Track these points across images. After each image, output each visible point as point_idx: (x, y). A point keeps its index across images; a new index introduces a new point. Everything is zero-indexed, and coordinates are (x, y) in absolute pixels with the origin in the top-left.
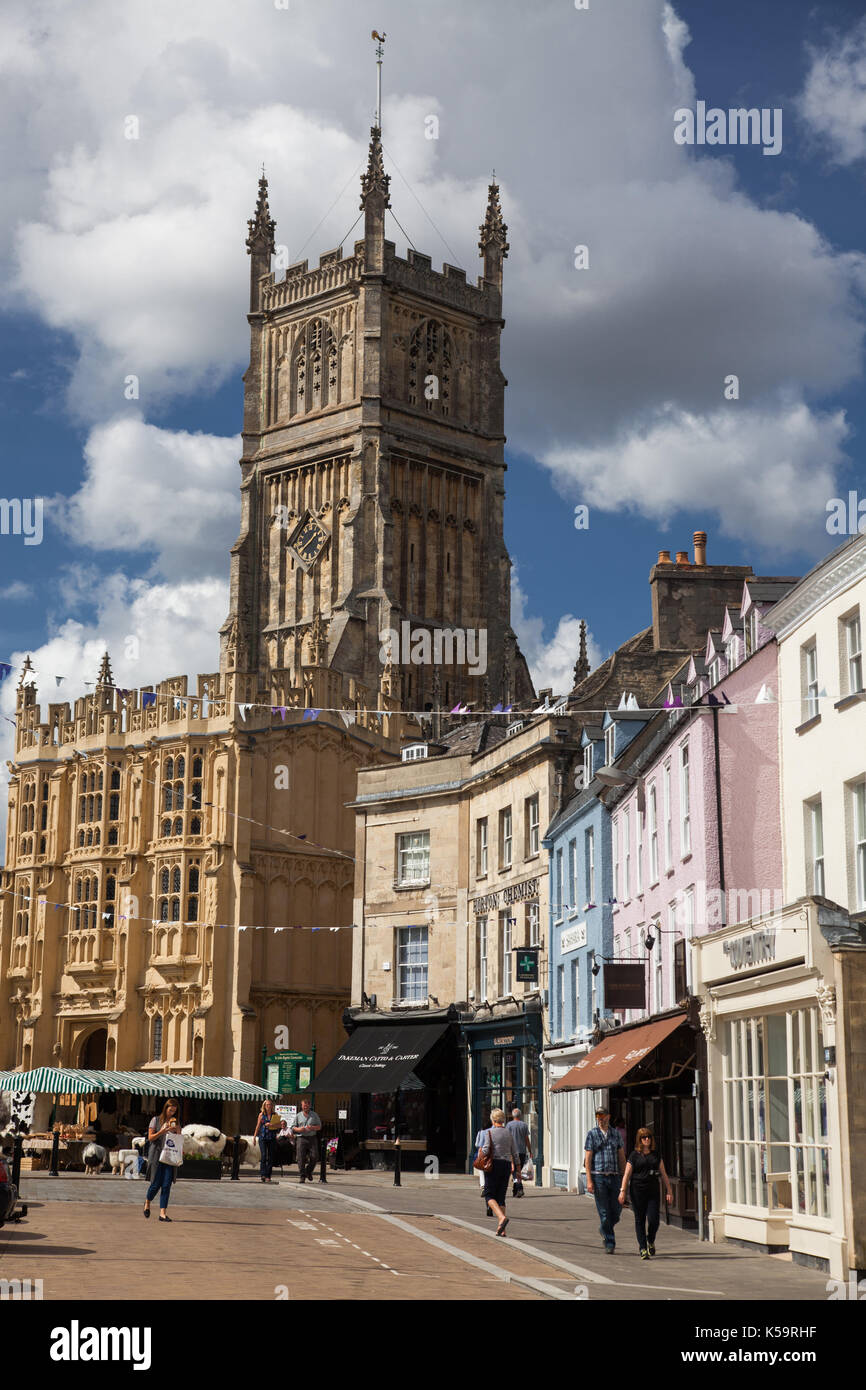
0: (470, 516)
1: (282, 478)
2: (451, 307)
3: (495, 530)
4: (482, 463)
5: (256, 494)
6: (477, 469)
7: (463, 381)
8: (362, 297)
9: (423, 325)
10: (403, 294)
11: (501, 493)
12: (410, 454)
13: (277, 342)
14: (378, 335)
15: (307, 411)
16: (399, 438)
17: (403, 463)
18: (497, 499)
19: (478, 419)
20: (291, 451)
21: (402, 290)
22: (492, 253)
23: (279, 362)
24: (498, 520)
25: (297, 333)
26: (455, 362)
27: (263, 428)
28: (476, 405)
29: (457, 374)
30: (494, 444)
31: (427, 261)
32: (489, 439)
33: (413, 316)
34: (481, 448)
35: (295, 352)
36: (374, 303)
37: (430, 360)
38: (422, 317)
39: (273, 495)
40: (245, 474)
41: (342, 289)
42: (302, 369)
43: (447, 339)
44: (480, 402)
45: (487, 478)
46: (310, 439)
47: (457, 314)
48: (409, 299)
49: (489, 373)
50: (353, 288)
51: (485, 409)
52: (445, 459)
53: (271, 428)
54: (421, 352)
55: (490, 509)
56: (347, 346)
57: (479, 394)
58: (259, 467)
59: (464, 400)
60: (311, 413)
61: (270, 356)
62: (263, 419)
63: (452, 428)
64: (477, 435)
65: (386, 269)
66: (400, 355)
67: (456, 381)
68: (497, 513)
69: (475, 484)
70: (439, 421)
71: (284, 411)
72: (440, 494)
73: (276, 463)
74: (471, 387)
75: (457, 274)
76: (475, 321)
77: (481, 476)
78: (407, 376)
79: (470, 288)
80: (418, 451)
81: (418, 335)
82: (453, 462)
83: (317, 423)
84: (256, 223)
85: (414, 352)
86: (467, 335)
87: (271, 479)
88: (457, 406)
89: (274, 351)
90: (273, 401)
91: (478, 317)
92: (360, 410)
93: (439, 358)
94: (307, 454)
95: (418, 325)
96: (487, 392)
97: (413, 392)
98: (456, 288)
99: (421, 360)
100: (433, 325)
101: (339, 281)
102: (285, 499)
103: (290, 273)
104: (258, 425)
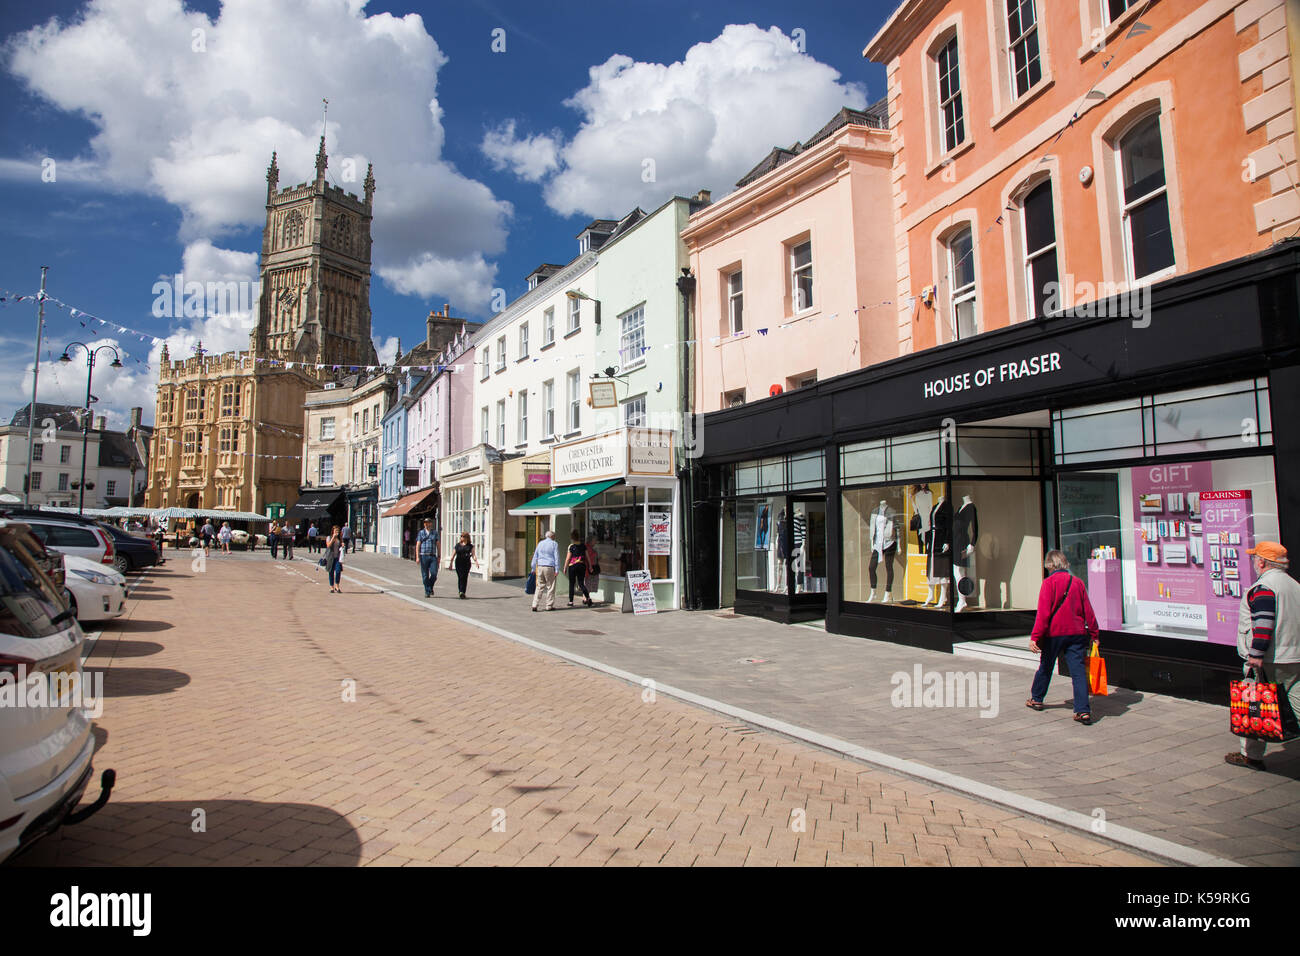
0: (356, 293)
1: (278, 273)
2: (351, 210)
3: (366, 299)
4: (362, 273)
5: (265, 279)
6: (359, 275)
7: (355, 239)
8: (314, 203)
9: (339, 216)
10: (331, 203)
11: (369, 285)
12: (332, 267)
13: (278, 218)
14: (321, 218)
15: (289, 246)
16: (327, 260)
17: (329, 270)
18: (367, 288)
19: (360, 255)
20: (282, 262)
21: (331, 201)
22: (369, 190)
23: (278, 226)
25: (286, 215)
26: (352, 231)
27: (271, 252)
28: (360, 249)
29: (352, 236)
30: (366, 265)
31: (342, 191)
32: (365, 263)
33: (335, 212)
34: (362, 267)
35: (285, 222)
36: (319, 205)
37: (341, 230)
38: (339, 212)
39: (274, 280)
40: (263, 271)
41: (306, 199)
42: (288, 229)
43: (349, 223)
44: (362, 248)
45: (363, 279)
46: (290, 258)
47: (354, 213)
48: (334, 205)
49: (365, 237)
50: (311, 198)
51: (363, 251)
52: (347, 270)
53: (273, 252)
54: (338, 227)
55: (363, 291)
56: (307, 222)
57: (361, 245)
58: (268, 268)
59: (355, 247)
60: (291, 247)
61: (275, 223)
62: (270, 249)
63: (350, 258)
64: (360, 261)
65: (325, 192)
66: (330, 227)
67: (352, 239)
69: (358, 280)
70: (344, 254)
71: (279, 246)
72: (344, 284)
73: (276, 267)
74: (358, 242)
75: (354, 197)
76: (360, 216)
77: (361, 278)
78: (331, 236)
79: (359, 203)
80: (335, 266)
81: (337, 219)
82: (350, 271)
83: (293, 252)
84: (271, 169)
85: (335, 226)
86: (357, 221)
87: (273, 273)
88: (352, 249)
89: (276, 221)
90: (275, 241)
91: (362, 215)
92: (312, 247)
93: (345, 229)
94: (289, 264)
95: (337, 216)
96: (364, 244)
97: (334, 242)
98: (353, 202)
99: (338, 229)
100: (343, 216)
101: (305, 195)
102: (279, 281)
103: (284, 190)
104: (268, 251)
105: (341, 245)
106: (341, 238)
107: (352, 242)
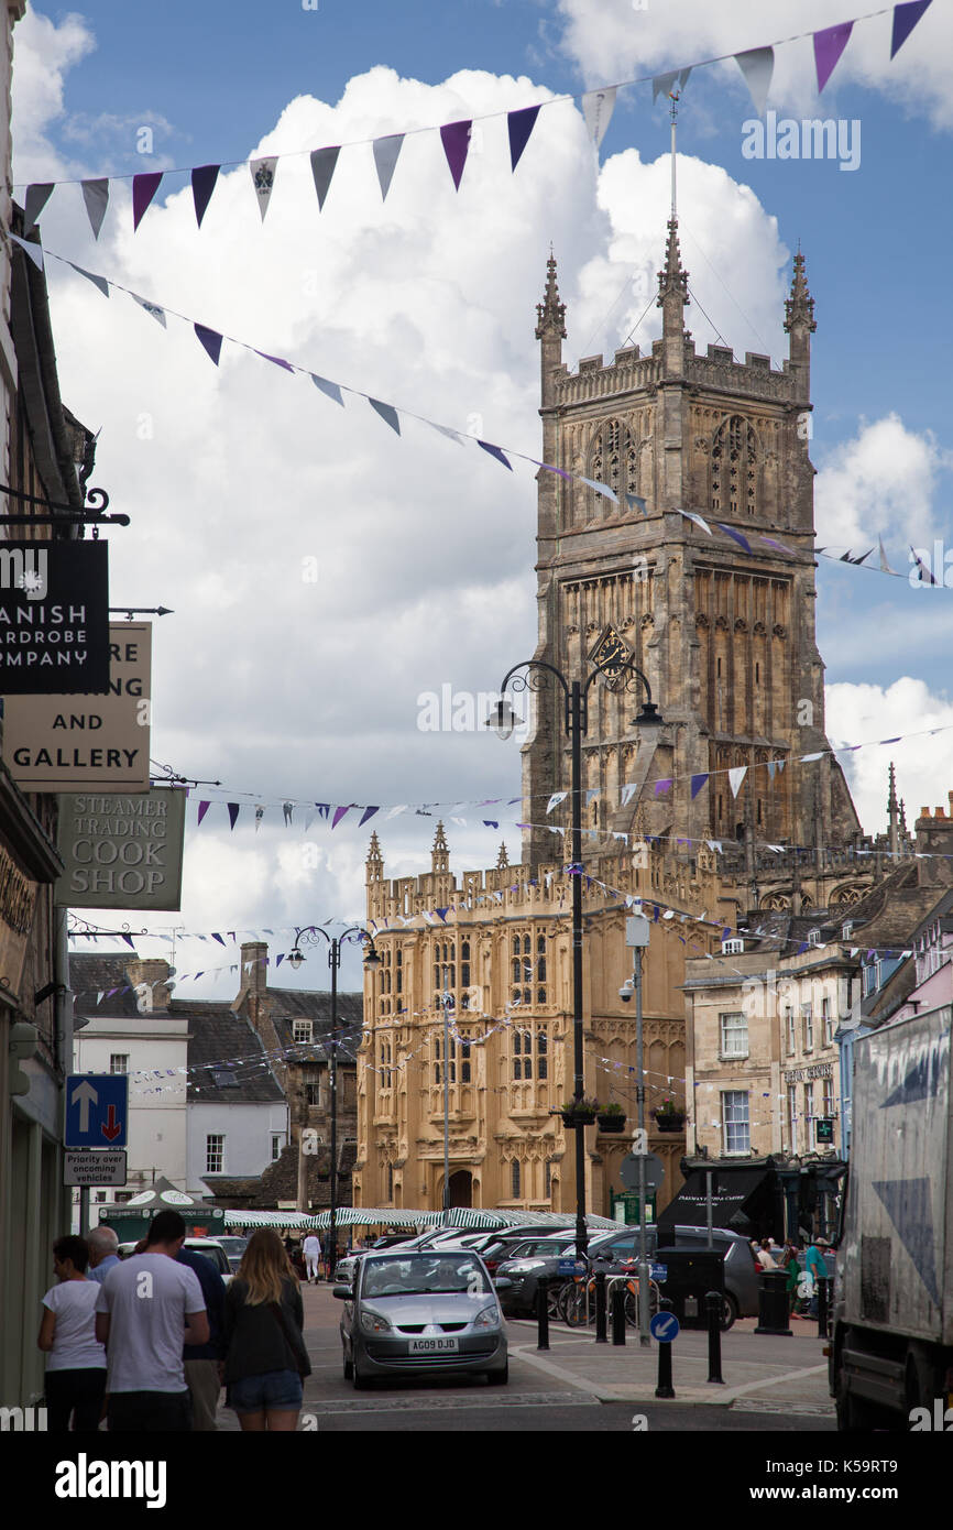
0: (779, 621)
1: (581, 587)
2: (754, 399)
3: (807, 634)
4: (791, 564)
5: (551, 601)
6: (785, 570)
7: (769, 475)
8: (661, 403)
9: (725, 422)
10: (704, 395)
11: (813, 594)
12: (715, 565)
13: (571, 439)
14: (679, 446)
15: (606, 517)
16: (703, 550)
17: (707, 574)
18: (808, 601)
19: (786, 515)
20: (590, 561)
21: (703, 390)
22: (799, 332)
23: (573, 460)
24: (810, 623)
25: (592, 432)
26: (760, 457)
27: (559, 532)
28: (783, 499)
29: (762, 470)
30: (803, 540)
31: (728, 354)
32: (799, 535)
33: (715, 415)
34: (791, 549)
35: (590, 446)
36: (675, 410)
37: (733, 458)
38: (724, 414)
39: (571, 604)
40: (542, 580)
41: (640, 391)
42: (599, 470)
43: (751, 432)
44: (788, 496)
45: (797, 579)
46: (609, 548)
47: (765, 406)
48: (711, 399)
49: (797, 464)
50: (651, 391)
51: (793, 503)
52: (752, 565)
53: (567, 532)
54: (724, 452)
55: (801, 612)
56: (646, 451)
57: (787, 487)
58: (557, 574)
59: (770, 496)
60: (610, 521)
61: (564, 455)
62: (557, 521)
63: (758, 529)
64: (784, 533)
65: (686, 370)
66: (702, 458)
67: (762, 477)
68: (808, 615)
69: (784, 585)
70: (744, 523)
71: (579, 515)
72: (746, 602)
73: (574, 571)
74: (779, 482)
75: (760, 361)
76: (781, 409)
77: (791, 577)
78: (709, 480)
79: (776, 375)
80: (723, 560)
81: (720, 433)
82: (760, 566)
83: (616, 532)
84: (545, 309)
85: (717, 453)
86: (772, 425)
87: (569, 587)
88: (763, 504)
89: (568, 448)
90: (568, 502)
91: (784, 405)
92: (661, 523)
93: (743, 455)
94: (607, 566)
95: (720, 424)
96: (795, 485)
97: (716, 495)
98: (759, 379)
99: (724, 460)
100: (736, 421)
101: (636, 382)
102: (584, 608)
103: (584, 366)
104: (553, 528)
105: (734, 498)
106: (735, 480)
107: (762, 486)
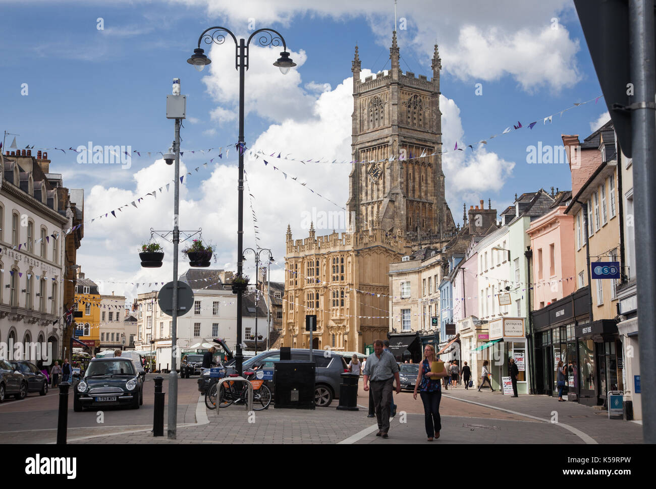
0: (430, 161)
1: (366, 151)
2: (421, 90)
3: (439, 166)
4: (434, 143)
5: (356, 155)
6: (432, 145)
7: (426, 115)
8: (391, 90)
9: (412, 97)
10: (405, 87)
11: (441, 153)
12: (409, 143)
13: (363, 103)
14: (397, 103)
15: (373, 128)
16: (405, 137)
17: (406, 146)
18: (439, 155)
19: (432, 128)
20: (369, 142)
21: (405, 86)
22: (436, 69)
23: (363, 110)
24: (440, 162)
25: (369, 101)
26: (424, 108)
27: (359, 133)
28: (431, 123)
29: (424, 112)
30: (438, 136)
31: (413, 75)
32: (436, 134)
33: (409, 94)
34: (433, 138)
35: (369, 105)
36: (395, 92)
37: (415, 109)
38: (412, 94)
39: (363, 156)
40: (353, 149)
41: (384, 86)
42: (372, 113)
43: (421, 101)
44: (433, 121)
45: (436, 148)
46: (374, 138)
47: (425, 92)
48: (407, 89)
49: (436, 111)
50: (388, 86)
51: (434, 124)
52: (421, 143)
53: (361, 133)
54: (412, 106)
55: (437, 159)
56: (386, 106)
57: (432, 118)
58: (358, 147)
59: (427, 121)
60: (375, 129)
61: (360, 108)
62: (358, 130)
63: (423, 132)
64: (431, 133)
65: (399, 79)
66: (404, 108)
67: (424, 115)
68: (439, 160)
69: (431, 150)
70: (418, 129)
71: (365, 128)
73: (363, 146)
74: (429, 116)
75: (424, 78)
76: (430, 93)
77: (434, 147)
78: (407, 115)
79: (428, 82)
80: (411, 141)
81: (410, 100)
82: (423, 144)
83: (377, 132)
84: (355, 62)
85: (409, 107)
86: (428, 99)
87: (362, 151)
88: (425, 124)
89: (362, 106)
90: (362, 124)
91: (431, 92)
92: (391, 129)
93: (418, 108)
94: (374, 143)
95: (410, 97)
96: (435, 118)
97: (409, 120)
98: (424, 83)
99: (412, 109)
100: (416, 97)
101: (383, 84)
102: (367, 158)
103: (367, 79)
104: (357, 132)
105: (415, 122)
106: (415, 116)
107: (424, 118)
